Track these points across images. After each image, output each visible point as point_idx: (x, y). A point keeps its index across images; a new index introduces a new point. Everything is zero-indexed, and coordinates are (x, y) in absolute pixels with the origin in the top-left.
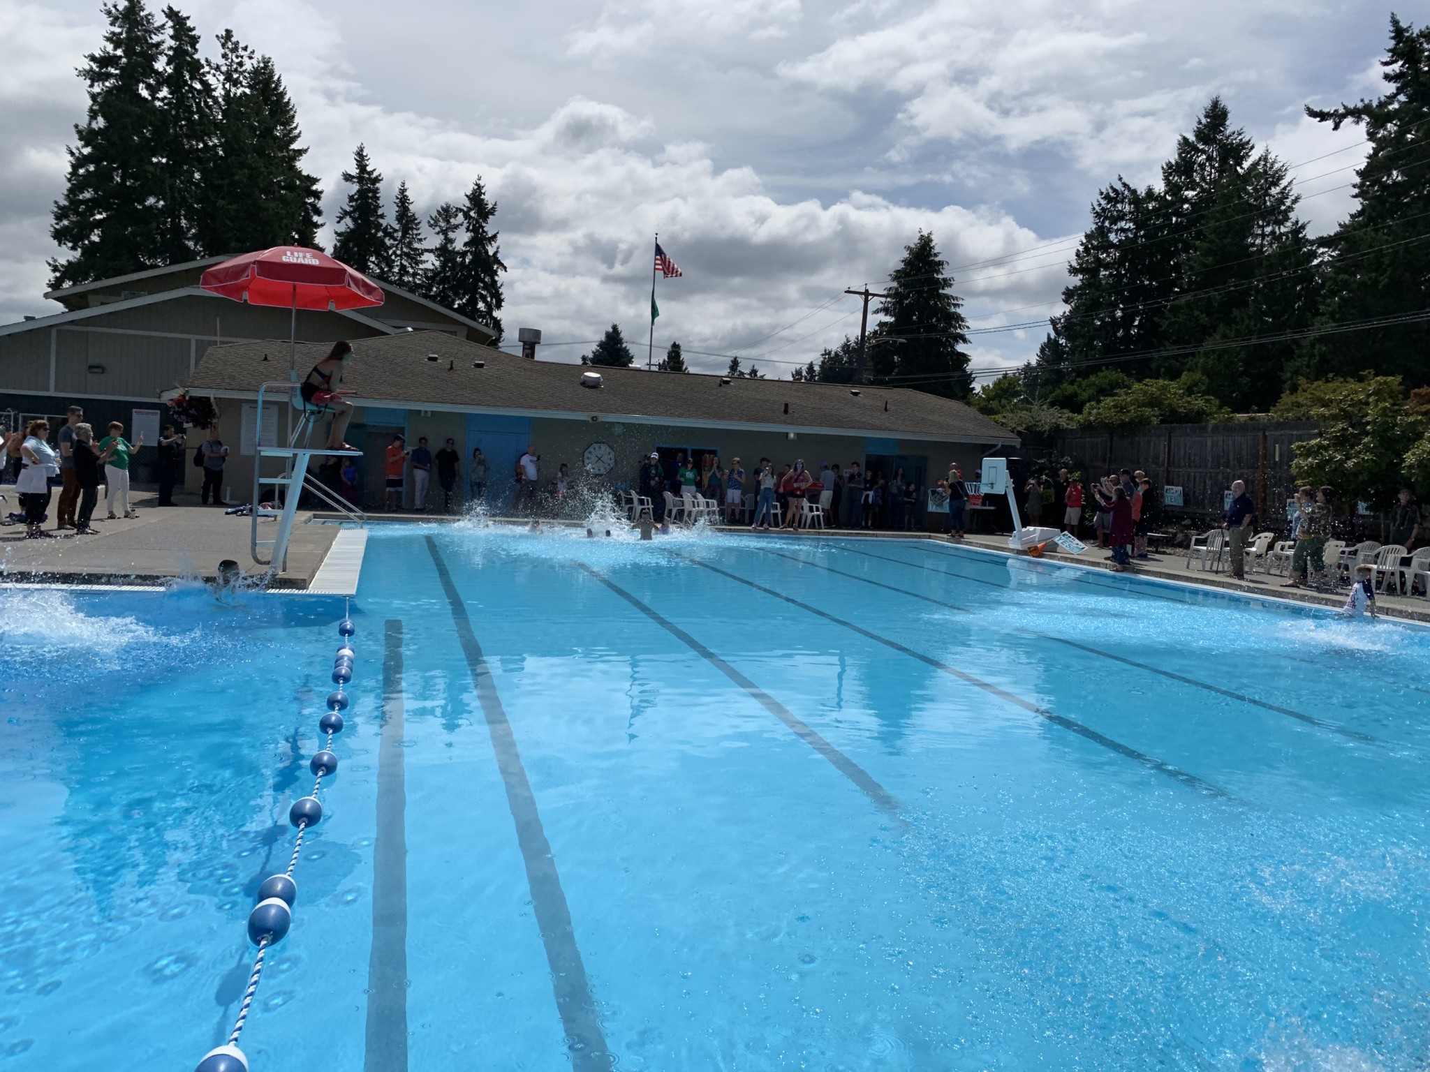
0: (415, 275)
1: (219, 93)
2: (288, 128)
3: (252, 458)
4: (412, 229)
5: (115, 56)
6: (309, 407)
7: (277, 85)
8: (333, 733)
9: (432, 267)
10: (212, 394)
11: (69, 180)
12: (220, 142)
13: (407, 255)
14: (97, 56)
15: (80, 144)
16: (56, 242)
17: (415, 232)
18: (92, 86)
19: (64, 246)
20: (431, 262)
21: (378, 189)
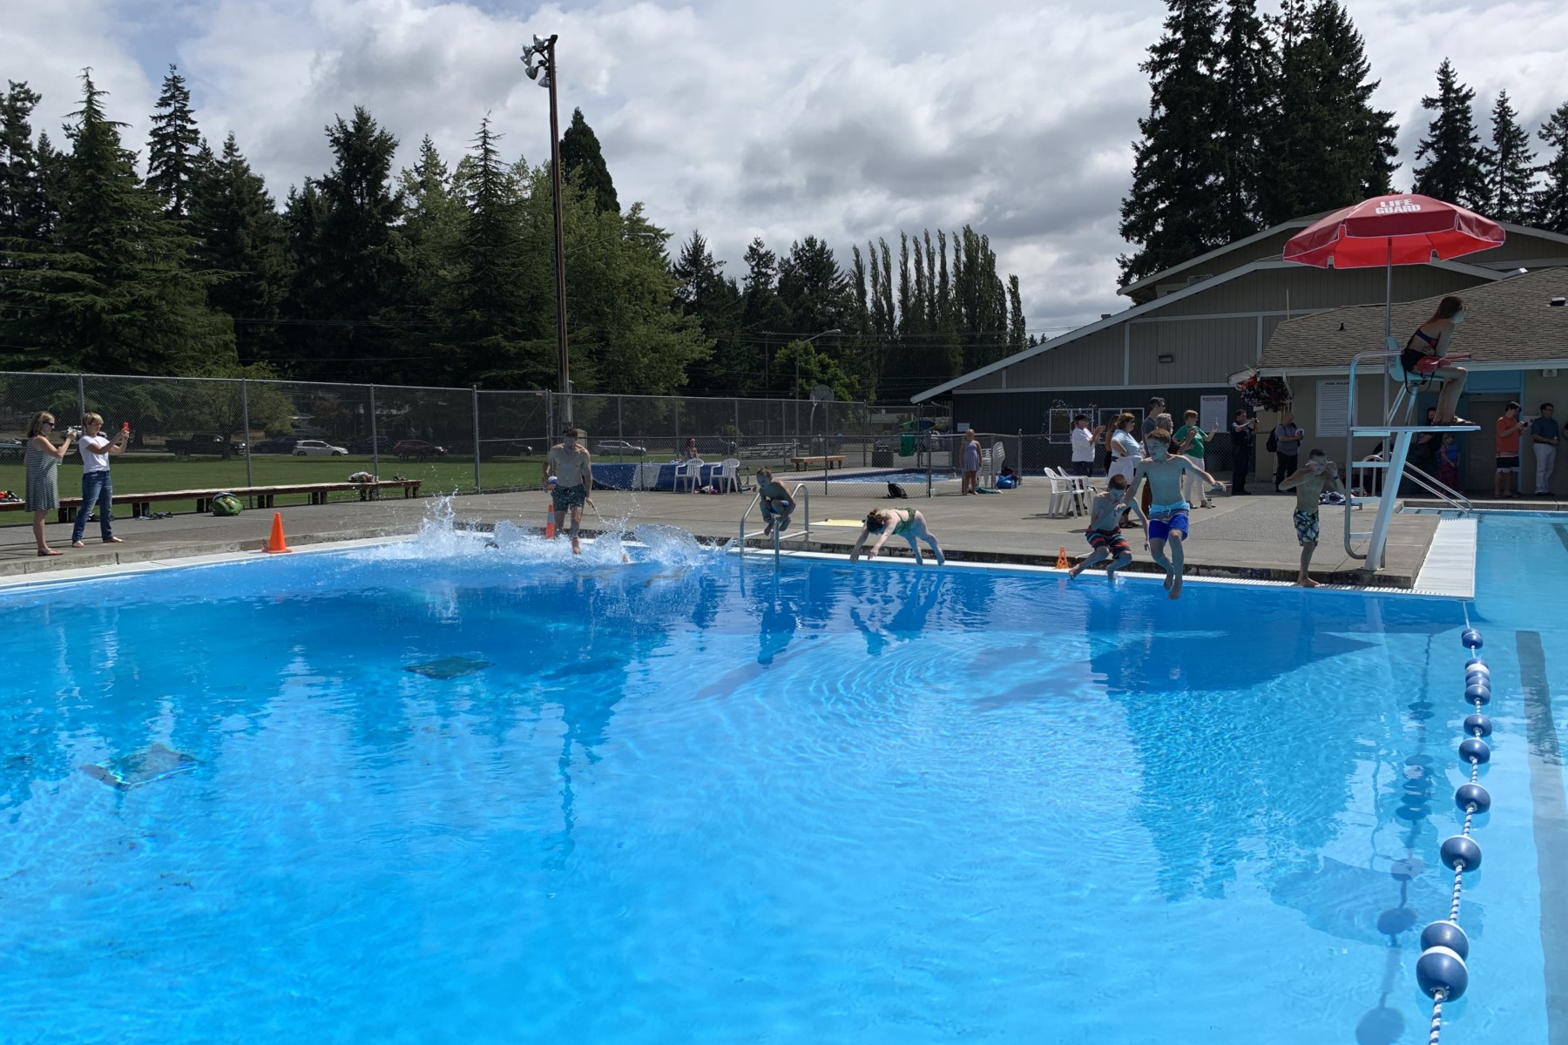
0: (1520, 203)
1: (1278, 47)
2: (1355, 64)
3: (1344, 439)
4: (1516, 146)
5: (1174, 40)
6: (1411, 377)
7: (1341, 21)
8: (1479, 762)
9: (1545, 189)
10: (1283, 373)
11: (1135, 175)
12: (1281, 100)
13: (1510, 180)
14: (1158, 45)
15: (1144, 137)
16: (1124, 239)
17: (1521, 149)
18: (1153, 77)
19: (1131, 241)
20: (1543, 182)
21: (1468, 107)
